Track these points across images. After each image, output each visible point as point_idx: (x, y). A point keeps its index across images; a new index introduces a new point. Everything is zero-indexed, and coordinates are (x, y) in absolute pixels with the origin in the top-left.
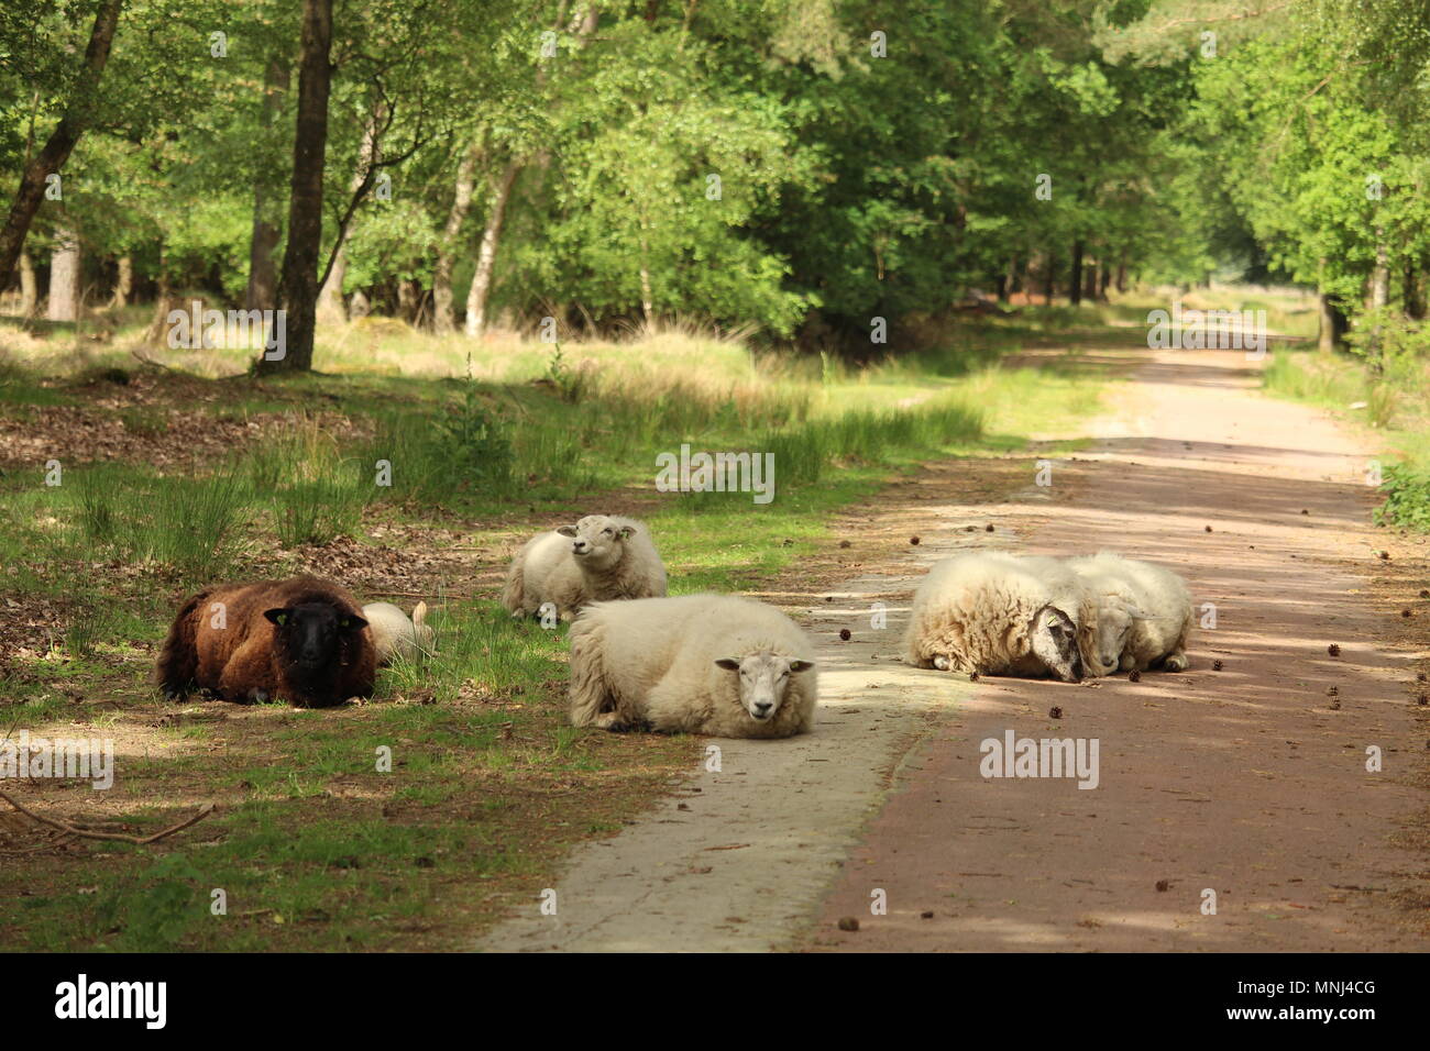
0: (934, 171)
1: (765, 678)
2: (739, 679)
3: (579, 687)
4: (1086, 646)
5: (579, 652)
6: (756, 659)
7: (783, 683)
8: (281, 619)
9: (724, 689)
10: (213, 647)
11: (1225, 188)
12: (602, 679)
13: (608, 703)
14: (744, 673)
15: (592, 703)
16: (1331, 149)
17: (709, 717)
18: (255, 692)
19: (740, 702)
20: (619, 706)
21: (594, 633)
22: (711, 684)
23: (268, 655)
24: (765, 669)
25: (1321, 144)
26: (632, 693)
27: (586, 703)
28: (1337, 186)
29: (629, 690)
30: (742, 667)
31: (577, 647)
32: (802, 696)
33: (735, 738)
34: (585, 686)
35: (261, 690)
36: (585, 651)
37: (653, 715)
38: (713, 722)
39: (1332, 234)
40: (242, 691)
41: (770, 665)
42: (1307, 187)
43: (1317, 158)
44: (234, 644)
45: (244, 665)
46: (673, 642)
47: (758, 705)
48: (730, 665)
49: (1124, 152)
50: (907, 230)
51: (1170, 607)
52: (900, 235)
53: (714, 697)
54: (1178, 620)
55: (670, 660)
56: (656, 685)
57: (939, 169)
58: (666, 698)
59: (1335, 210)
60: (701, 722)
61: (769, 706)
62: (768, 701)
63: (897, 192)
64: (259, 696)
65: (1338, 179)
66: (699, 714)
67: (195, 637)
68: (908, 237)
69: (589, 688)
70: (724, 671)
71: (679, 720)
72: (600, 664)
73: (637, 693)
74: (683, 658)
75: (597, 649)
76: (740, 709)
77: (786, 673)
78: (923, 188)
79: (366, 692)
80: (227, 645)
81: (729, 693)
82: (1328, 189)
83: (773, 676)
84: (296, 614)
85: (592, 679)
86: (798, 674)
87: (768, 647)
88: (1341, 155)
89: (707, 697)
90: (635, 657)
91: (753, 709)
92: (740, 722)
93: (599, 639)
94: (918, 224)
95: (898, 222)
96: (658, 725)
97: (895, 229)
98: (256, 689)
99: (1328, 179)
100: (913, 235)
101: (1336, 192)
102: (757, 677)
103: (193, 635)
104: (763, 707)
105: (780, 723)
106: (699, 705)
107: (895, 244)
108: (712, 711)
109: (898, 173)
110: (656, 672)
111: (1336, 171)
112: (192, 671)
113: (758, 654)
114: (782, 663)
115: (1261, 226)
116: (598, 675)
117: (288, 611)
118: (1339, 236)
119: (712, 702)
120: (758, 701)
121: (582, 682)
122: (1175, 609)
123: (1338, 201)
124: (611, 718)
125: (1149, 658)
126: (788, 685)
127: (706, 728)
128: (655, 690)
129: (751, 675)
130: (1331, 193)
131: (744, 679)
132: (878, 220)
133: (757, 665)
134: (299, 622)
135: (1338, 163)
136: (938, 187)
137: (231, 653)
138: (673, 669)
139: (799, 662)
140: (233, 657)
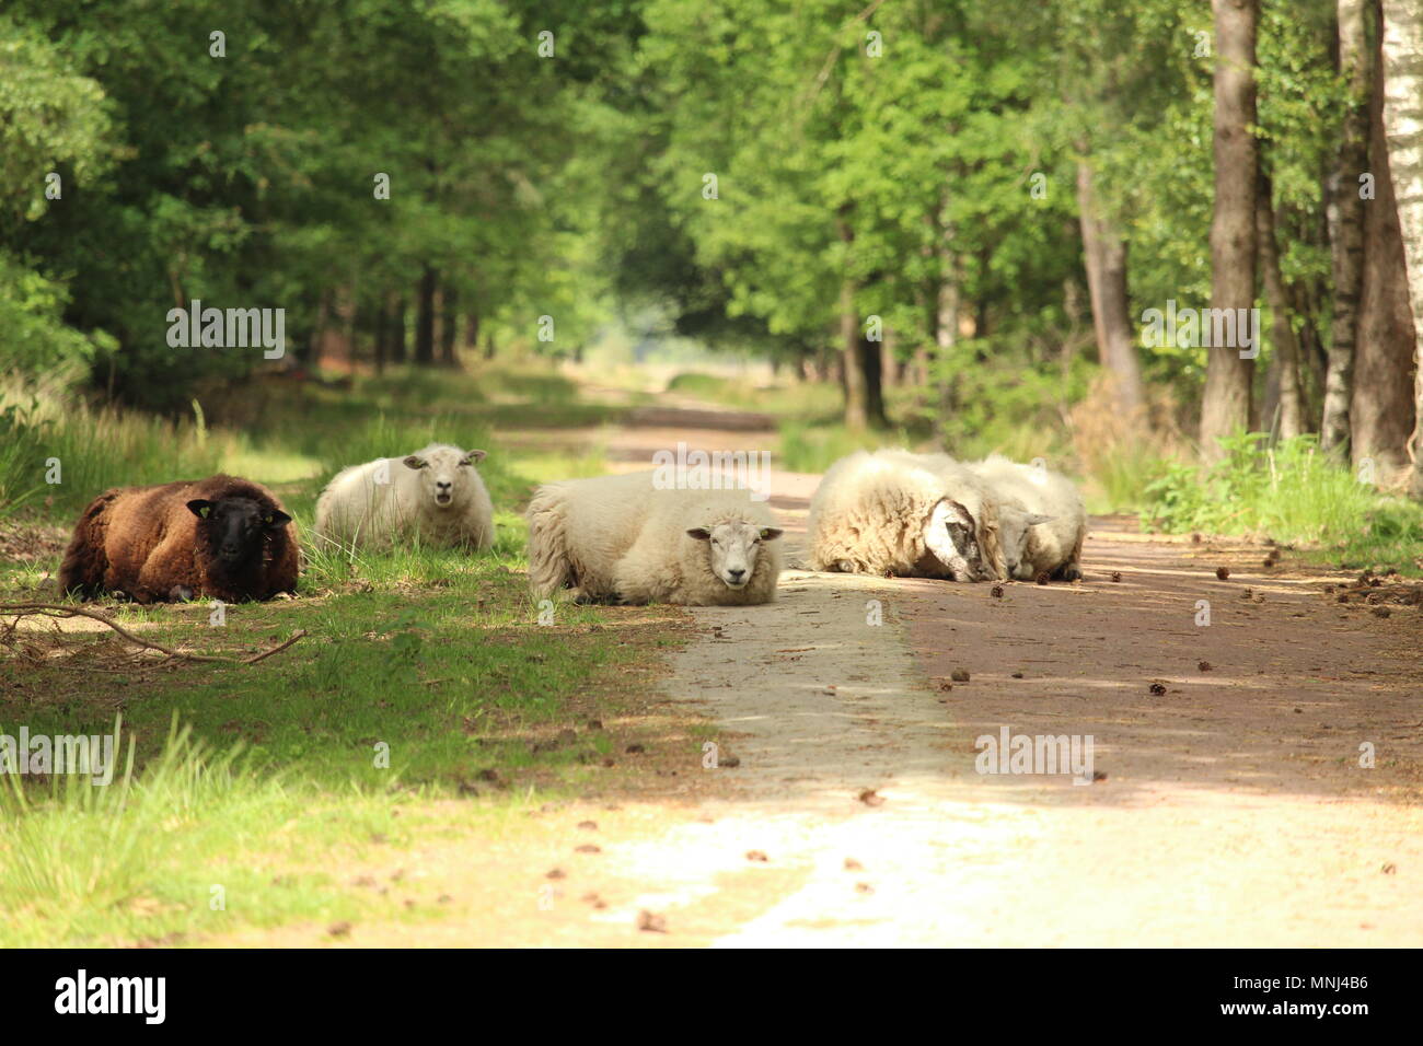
0: (258, 148)
1: (737, 546)
2: (710, 548)
3: (540, 564)
4: (990, 548)
5: (540, 529)
6: (727, 527)
7: (754, 550)
8: (204, 511)
9: (695, 558)
10: (126, 549)
11: (648, 181)
12: (565, 555)
13: (572, 577)
14: (715, 541)
15: (554, 580)
16: (875, 104)
17: (678, 587)
18: (178, 590)
19: (712, 571)
20: (583, 582)
21: (554, 511)
22: (680, 554)
23: (191, 552)
24: (736, 537)
25: (859, 98)
26: (597, 568)
27: (548, 580)
28: (888, 160)
29: (592, 562)
30: (713, 536)
31: (538, 524)
32: (771, 564)
33: (707, 606)
34: (547, 563)
35: (184, 587)
36: (548, 527)
37: (621, 586)
38: (682, 591)
39: (878, 239)
40: (164, 589)
41: (740, 533)
42: (837, 164)
43: (854, 117)
44: (151, 544)
45: (166, 562)
46: (638, 515)
47: (731, 572)
48: (700, 534)
49: (511, 122)
50: (218, 240)
51: (1064, 513)
52: (204, 248)
53: (683, 566)
54: (1073, 525)
55: (636, 532)
56: (623, 557)
57: (268, 145)
58: (636, 567)
59: (884, 199)
60: (670, 591)
61: (742, 572)
62: (741, 568)
63: (199, 182)
64: (184, 594)
65: (887, 150)
66: (668, 584)
67: (103, 541)
68: (219, 252)
69: (551, 565)
70: (694, 541)
71: (648, 590)
72: (564, 541)
73: (604, 567)
74: (650, 529)
75: (559, 527)
76: (713, 577)
77: (756, 541)
78: (239, 175)
79: (291, 588)
80: (143, 545)
81: (700, 562)
82: (870, 166)
83: (745, 543)
84: (220, 508)
85: (554, 556)
86: (767, 542)
87: (737, 516)
88: (891, 112)
89: (676, 567)
90: (599, 532)
91: (727, 576)
92: (712, 590)
93: (561, 516)
94: (233, 232)
95: (202, 228)
96: (627, 596)
97: (199, 239)
98: (178, 587)
99: (873, 151)
100: (226, 249)
101: (886, 172)
102: (728, 545)
103: (101, 538)
104: (737, 574)
105: (752, 591)
106: (668, 574)
107: (197, 263)
108: (681, 580)
109: (202, 151)
110: (622, 545)
111: (883, 137)
112: (99, 576)
113: (728, 523)
114: (754, 531)
115: (711, 244)
116: (560, 552)
117: (211, 504)
118: (888, 242)
119: (681, 572)
120: (732, 568)
121: (544, 558)
122: (1070, 515)
123: (887, 184)
124: (576, 592)
125: (1048, 566)
126: (759, 553)
127: (675, 597)
128: (621, 563)
129: (722, 544)
130: (876, 172)
131: (715, 547)
132: (170, 226)
133: (728, 533)
134: (222, 515)
135: (887, 127)
136: (265, 174)
137: (147, 553)
138: (639, 541)
139: (768, 530)
140: (150, 557)
